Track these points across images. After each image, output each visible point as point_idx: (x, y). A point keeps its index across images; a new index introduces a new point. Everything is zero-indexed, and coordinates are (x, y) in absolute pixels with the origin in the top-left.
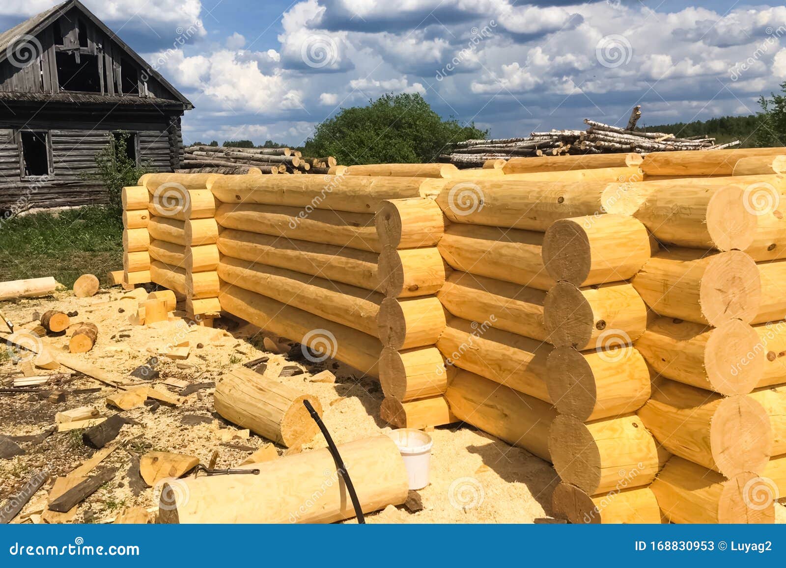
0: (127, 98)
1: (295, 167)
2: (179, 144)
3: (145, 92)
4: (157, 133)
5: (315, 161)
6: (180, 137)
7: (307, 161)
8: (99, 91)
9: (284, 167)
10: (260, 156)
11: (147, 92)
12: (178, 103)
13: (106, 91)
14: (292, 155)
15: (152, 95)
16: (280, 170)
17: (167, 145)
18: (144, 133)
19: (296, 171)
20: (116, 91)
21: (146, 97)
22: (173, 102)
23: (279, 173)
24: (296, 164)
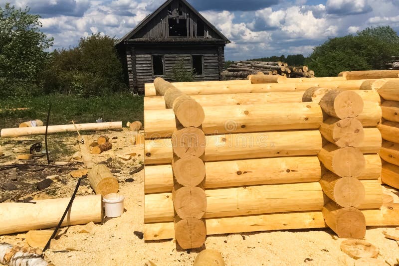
0: (198, 39)
1: (282, 72)
2: (223, 61)
3: (207, 35)
4: (212, 55)
5: (294, 68)
6: (223, 57)
7: (290, 69)
8: (187, 36)
9: (276, 71)
10: (266, 66)
11: (208, 36)
12: (222, 40)
13: (189, 36)
14: (283, 65)
15: (210, 37)
16: (274, 73)
17: (217, 61)
18: (206, 55)
19: (283, 74)
20: (194, 36)
21: (208, 38)
22: (220, 40)
23: (273, 74)
24: (283, 70)
